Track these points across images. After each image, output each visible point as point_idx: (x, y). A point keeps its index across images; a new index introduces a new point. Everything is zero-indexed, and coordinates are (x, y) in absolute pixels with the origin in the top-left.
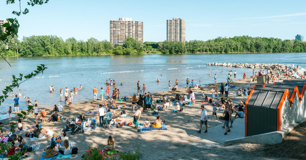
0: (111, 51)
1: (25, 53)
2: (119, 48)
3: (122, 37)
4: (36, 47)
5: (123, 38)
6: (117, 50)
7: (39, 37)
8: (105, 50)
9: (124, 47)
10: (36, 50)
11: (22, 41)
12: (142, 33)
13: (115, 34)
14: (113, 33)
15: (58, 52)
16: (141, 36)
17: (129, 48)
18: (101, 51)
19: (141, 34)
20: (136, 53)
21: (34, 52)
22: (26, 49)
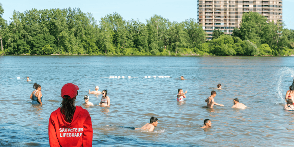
0: (206, 46)
1: (16, 47)
2: (225, 39)
3: (228, 14)
4: (39, 35)
5: (230, 17)
6: (220, 45)
7: (45, 13)
8: (192, 45)
9: (238, 38)
10: (39, 41)
11: (12, 21)
12: (280, 4)
13: (210, 7)
14: (206, 5)
15: (84, 46)
16: (278, 12)
17: (250, 38)
18: (181, 45)
19: (277, 6)
20: (269, 52)
21: (35, 46)
22: (18, 38)
